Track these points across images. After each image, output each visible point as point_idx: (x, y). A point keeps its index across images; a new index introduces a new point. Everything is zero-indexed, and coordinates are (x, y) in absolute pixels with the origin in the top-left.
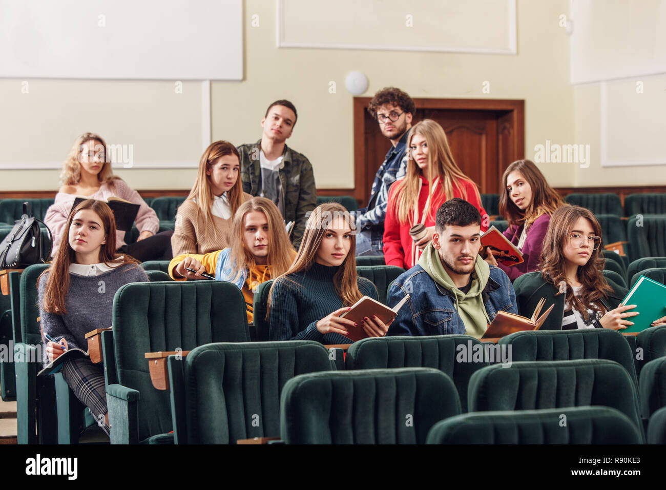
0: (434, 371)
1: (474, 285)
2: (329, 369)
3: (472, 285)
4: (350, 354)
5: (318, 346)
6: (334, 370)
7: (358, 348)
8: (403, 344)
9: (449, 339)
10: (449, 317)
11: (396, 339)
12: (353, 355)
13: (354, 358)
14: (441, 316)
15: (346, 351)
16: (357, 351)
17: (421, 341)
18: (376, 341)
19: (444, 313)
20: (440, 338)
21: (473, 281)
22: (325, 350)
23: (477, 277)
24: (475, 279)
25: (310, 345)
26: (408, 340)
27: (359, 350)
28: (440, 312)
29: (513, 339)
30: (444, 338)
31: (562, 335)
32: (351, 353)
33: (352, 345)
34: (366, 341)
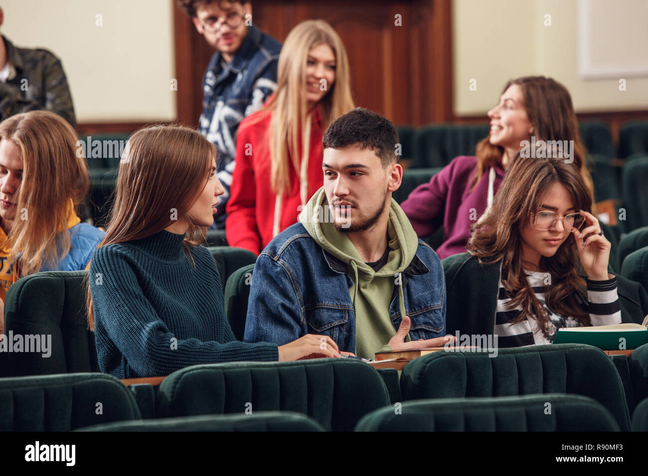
0: (297, 417)
1: (392, 259)
2: (129, 418)
3: (388, 260)
4: (163, 393)
5: (109, 381)
6: (137, 418)
7: (176, 383)
8: (250, 375)
9: (323, 364)
10: (342, 317)
11: (237, 367)
12: (168, 394)
13: (169, 399)
14: (330, 316)
15: (156, 387)
16: (174, 387)
17: (278, 369)
18: (205, 370)
19: (334, 310)
20: (310, 363)
21: (391, 253)
22: (122, 389)
23: (399, 246)
24: (393, 250)
25: (98, 380)
26: (256, 369)
27: (178, 385)
28: (328, 309)
29: (427, 363)
30: (315, 363)
31: (508, 355)
32: (165, 391)
33: (166, 378)
34: (189, 371)
